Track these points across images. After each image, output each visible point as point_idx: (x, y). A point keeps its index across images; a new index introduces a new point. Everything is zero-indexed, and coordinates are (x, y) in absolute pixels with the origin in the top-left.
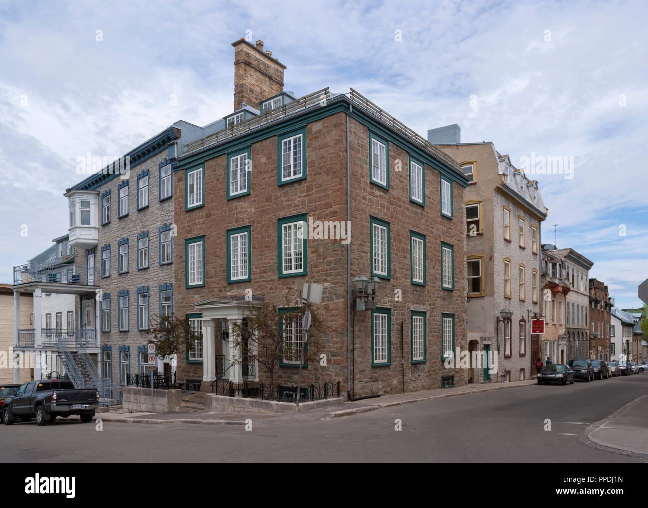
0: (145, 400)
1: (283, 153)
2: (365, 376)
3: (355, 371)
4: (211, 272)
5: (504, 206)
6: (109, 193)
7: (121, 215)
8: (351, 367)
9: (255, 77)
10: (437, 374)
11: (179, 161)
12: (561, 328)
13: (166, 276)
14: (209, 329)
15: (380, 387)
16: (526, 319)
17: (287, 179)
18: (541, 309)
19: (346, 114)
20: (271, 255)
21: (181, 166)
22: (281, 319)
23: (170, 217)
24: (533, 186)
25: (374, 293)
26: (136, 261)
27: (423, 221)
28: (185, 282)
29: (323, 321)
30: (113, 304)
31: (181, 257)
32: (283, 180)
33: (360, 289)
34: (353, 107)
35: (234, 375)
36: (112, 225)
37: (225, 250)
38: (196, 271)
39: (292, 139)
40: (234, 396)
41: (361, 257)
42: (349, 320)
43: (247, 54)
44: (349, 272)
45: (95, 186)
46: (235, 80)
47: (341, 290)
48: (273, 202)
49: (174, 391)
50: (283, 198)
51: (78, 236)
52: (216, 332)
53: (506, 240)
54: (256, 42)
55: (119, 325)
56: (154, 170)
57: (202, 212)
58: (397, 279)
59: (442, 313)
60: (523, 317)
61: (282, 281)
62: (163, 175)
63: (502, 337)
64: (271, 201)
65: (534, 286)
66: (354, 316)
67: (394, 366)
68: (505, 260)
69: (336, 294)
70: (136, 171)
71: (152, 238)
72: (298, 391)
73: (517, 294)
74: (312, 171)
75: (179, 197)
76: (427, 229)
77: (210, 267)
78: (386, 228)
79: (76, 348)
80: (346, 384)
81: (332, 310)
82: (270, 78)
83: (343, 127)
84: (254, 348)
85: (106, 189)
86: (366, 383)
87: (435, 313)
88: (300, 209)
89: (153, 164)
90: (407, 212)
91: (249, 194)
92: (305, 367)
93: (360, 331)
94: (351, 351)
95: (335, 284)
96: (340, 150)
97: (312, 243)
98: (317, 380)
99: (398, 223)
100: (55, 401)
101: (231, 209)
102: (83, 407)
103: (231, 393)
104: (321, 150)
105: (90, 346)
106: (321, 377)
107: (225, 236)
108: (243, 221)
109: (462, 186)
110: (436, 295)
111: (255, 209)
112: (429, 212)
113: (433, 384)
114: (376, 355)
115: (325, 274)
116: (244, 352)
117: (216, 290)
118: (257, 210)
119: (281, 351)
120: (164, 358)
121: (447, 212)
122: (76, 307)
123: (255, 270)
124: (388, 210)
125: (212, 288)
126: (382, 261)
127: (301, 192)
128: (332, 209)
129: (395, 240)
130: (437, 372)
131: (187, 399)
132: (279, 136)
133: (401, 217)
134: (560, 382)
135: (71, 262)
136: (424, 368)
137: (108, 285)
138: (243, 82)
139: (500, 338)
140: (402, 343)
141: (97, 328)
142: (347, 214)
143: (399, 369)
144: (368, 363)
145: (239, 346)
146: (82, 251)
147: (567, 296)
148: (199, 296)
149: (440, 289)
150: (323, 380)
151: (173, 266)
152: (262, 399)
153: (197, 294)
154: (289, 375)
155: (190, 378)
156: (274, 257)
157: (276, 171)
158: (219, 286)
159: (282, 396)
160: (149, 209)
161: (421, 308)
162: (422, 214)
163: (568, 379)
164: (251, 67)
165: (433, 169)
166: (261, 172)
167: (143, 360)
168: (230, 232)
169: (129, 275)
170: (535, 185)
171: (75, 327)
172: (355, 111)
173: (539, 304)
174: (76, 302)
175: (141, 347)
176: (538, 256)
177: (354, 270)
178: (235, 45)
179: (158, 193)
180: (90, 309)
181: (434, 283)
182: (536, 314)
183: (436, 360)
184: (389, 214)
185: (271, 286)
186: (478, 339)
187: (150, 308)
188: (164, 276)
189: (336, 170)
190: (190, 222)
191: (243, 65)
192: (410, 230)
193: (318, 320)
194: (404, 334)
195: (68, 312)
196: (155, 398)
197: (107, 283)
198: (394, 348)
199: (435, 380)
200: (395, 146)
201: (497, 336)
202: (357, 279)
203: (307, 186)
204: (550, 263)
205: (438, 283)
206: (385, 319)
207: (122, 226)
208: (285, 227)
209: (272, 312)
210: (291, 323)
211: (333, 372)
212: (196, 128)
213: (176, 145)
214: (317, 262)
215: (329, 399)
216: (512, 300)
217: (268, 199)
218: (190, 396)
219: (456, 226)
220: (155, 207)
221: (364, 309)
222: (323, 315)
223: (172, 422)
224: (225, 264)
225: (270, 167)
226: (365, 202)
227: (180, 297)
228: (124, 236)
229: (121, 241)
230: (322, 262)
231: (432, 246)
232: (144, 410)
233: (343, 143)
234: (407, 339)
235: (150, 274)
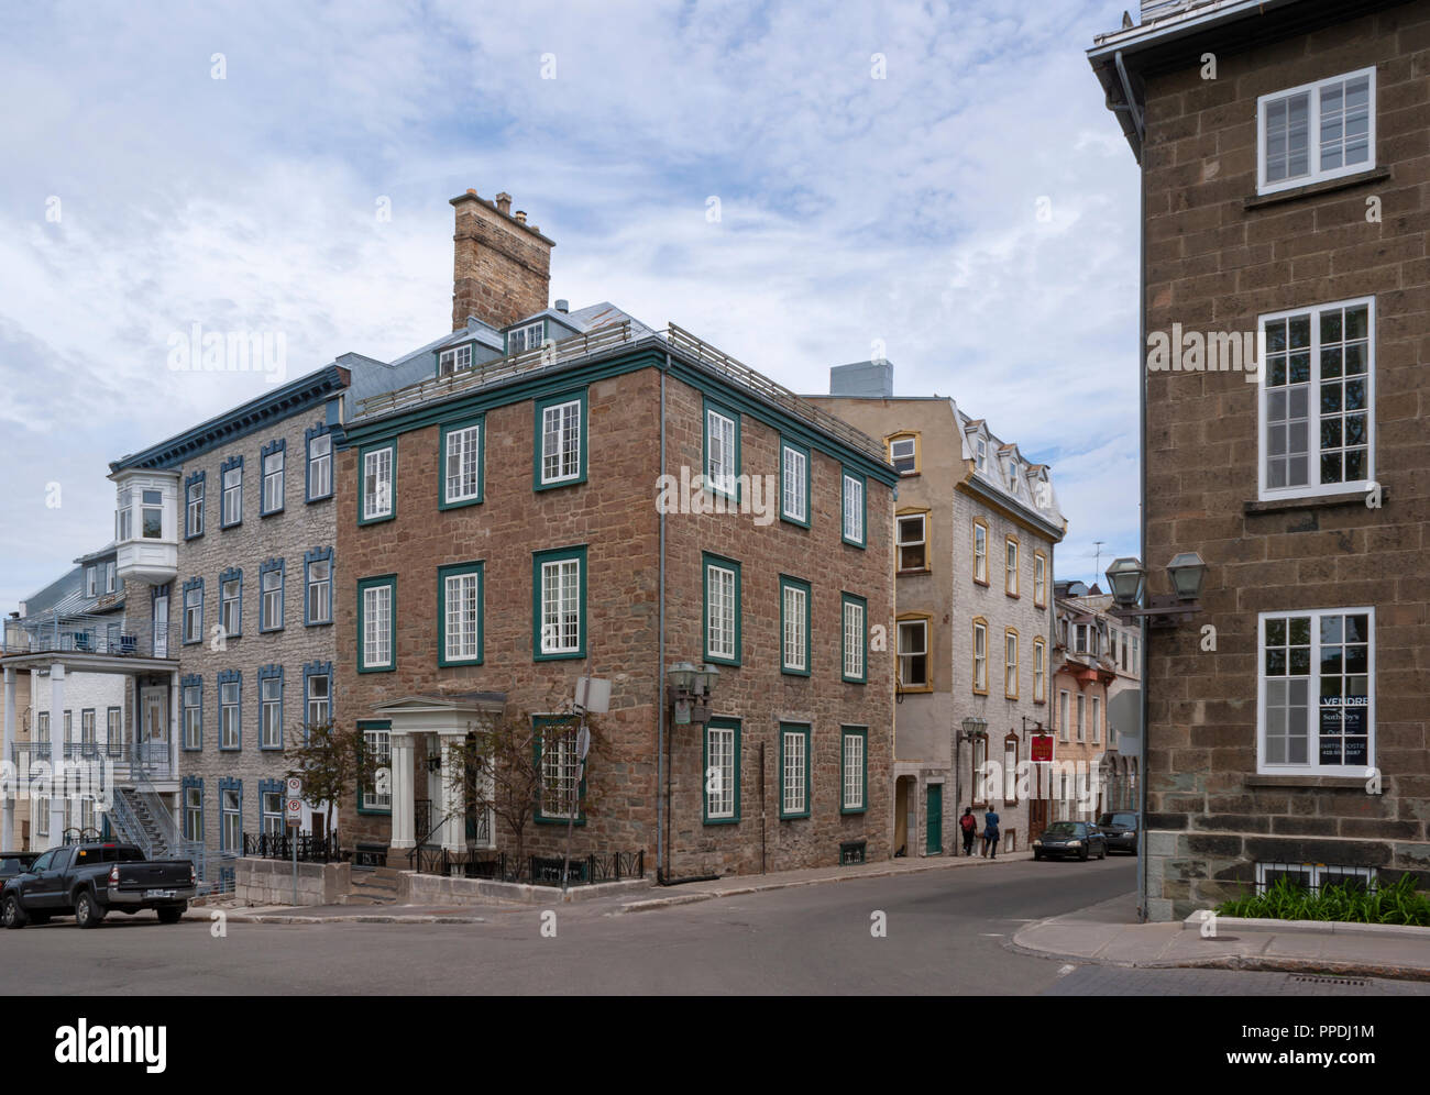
0: (280, 882)
1: (544, 433)
2: (691, 842)
3: (671, 832)
4: (408, 644)
5: (974, 519)
6: (200, 477)
7: (226, 524)
8: (663, 825)
9: (493, 264)
10: (831, 839)
11: (347, 431)
12: (1096, 749)
13: (318, 646)
14: (404, 751)
15: (720, 860)
16: (1019, 732)
17: (552, 480)
18: (1052, 714)
19: (660, 370)
20: (520, 619)
21: (352, 440)
22: (538, 736)
23: (328, 536)
24: (1036, 475)
25: (706, 693)
26: (258, 615)
27: (806, 556)
28: (356, 661)
29: (615, 741)
30: (210, 697)
31: (349, 613)
32: (544, 481)
33: (681, 686)
34: (673, 358)
35: (451, 837)
36: (207, 541)
37: (434, 604)
38: (378, 641)
39: (561, 407)
40: (449, 875)
41: (685, 627)
42: (661, 741)
43: (480, 223)
44: (662, 654)
45: (173, 461)
46: (456, 270)
47: (647, 687)
48: (526, 520)
49: (336, 865)
50: (543, 515)
51: (136, 560)
52: (416, 756)
53: (977, 583)
54: (498, 196)
55: (220, 737)
56: (296, 443)
57: (392, 531)
58: (753, 664)
59: (843, 726)
60: (1012, 730)
61: (540, 666)
62: (314, 454)
63: (966, 769)
64: (522, 519)
65: (1037, 671)
66: (670, 734)
67: (746, 823)
68: (976, 621)
69: (637, 694)
70: (260, 439)
71: (290, 572)
72: (567, 866)
73: (999, 687)
74: (598, 469)
75: (346, 499)
76: (815, 570)
77: (405, 635)
78: (732, 573)
79: (131, 781)
80: (654, 855)
81: (632, 723)
82: (524, 266)
83: (654, 394)
84: (489, 789)
85: (196, 468)
86: (692, 853)
87: (829, 726)
88: (575, 536)
89: (295, 430)
90: (775, 542)
91: (481, 504)
92: (580, 825)
93: (681, 759)
94: (665, 796)
95: (637, 675)
96: (648, 436)
97: (595, 600)
98: (602, 846)
99: (756, 562)
100: (115, 884)
101: (446, 529)
102: (167, 894)
103: (445, 869)
104: (615, 433)
105: (158, 778)
106: (610, 843)
107: (433, 578)
108: (468, 551)
109: (887, 485)
110: (830, 692)
111: (492, 531)
112: (820, 538)
113: (822, 859)
114: (712, 804)
115: (619, 658)
116: (469, 795)
117: (416, 677)
118: (494, 533)
119: (537, 795)
120: (318, 804)
121: (854, 535)
122: (128, 698)
123: (490, 643)
124: (738, 540)
125: (408, 674)
126: (725, 634)
127: (578, 506)
128: (632, 541)
129: (749, 594)
130: (832, 835)
131: (361, 880)
132: (539, 400)
133: (762, 551)
134: (1075, 855)
135: (117, 610)
136: (806, 828)
137: (197, 659)
138: (470, 275)
139: (962, 771)
140: (761, 781)
141: (173, 742)
142: (660, 551)
143: (757, 828)
144: (695, 817)
145: (460, 785)
146: (141, 587)
147: (1109, 689)
148: (383, 688)
149: (840, 681)
150: (613, 847)
151: (334, 628)
152: (503, 880)
153: (380, 684)
154: (552, 838)
155: (363, 842)
156: (527, 623)
157: (531, 464)
158: (423, 670)
159: (539, 876)
160: (285, 516)
161: (801, 718)
162: (803, 543)
163: (1090, 851)
164: (485, 245)
165: (826, 458)
166: (504, 464)
167: (269, 807)
168: (443, 572)
169: (242, 641)
170: (1041, 475)
171: (123, 738)
172: (676, 364)
173: (1047, 706)
174: (128, 690)
175: (267, 782)
176: (1047, 613)
177: (671, 652)
178: (455, 202)
179: (304, 487)
180: (160, 704)
181: (827, 670)
182: (1040, 725)
183: (829, 813)
184: (738, 546)
185: (520, 675)
186: (917, 774)
187: (285, 707)
188: (314, 647)
189: (639, 471)
190: (367, 548)
191: (471, 244)
192: (780, 574)
193: (604, 740)
194: (766, 766)
195: (109, 709)
196: (300, 880)
197: (195, 655)
198: (747, 790)
199: (827, 851)
200: (752, 421)
201: (957, 767)
202: (675, 667)
203: (588, 496)
204: (1074, 623)
205: (835, 671)
206: (730, 738)
207: (228, 544)
208: (548, 568)
209: (522, 725)
210: (557, 743)
211: (632, 833)
212: (379, 367)
213: (341, 399)
214: (603, 635)
215: (624, 882)
216: (990, 698)
217: (517, 515)
218: (365, 877)
219: (874, 562)
220: (297, 512)
221: (688, 721)
222: (614, 731)
223: (339, 921)
224: (434, 631)
225: (521, 456)
226: (694, 526)
227: (347, 688)
228: (233, 565)
229: (226, 575)
230: (615, 635)
231: (825, 602)
232: (278, 901)
233: (653, 424)
234: (771, 774)
235: (286, 642)
